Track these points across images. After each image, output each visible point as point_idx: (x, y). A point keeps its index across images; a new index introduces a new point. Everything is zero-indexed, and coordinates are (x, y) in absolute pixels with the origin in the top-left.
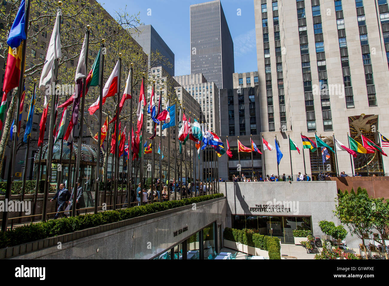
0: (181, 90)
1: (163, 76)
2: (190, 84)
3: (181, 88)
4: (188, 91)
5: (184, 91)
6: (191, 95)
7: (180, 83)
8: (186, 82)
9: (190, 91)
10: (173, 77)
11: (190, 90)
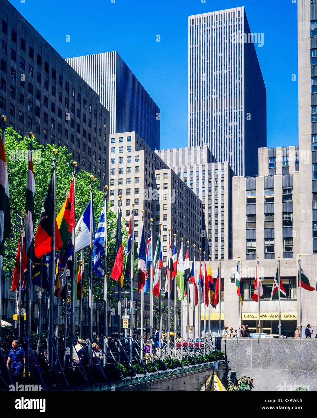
0: (169, 175)
1: (137, 149)
2: (186, 165)
3: (169, 171)
4: (182, 178)
5: (175, 177)
6: (194, 191)
7: (168, 163)
8: (178, 161)
9: (185, 178)
10: (156, 152)
11: (185, 176)
